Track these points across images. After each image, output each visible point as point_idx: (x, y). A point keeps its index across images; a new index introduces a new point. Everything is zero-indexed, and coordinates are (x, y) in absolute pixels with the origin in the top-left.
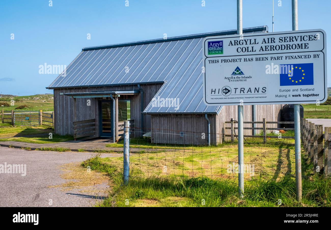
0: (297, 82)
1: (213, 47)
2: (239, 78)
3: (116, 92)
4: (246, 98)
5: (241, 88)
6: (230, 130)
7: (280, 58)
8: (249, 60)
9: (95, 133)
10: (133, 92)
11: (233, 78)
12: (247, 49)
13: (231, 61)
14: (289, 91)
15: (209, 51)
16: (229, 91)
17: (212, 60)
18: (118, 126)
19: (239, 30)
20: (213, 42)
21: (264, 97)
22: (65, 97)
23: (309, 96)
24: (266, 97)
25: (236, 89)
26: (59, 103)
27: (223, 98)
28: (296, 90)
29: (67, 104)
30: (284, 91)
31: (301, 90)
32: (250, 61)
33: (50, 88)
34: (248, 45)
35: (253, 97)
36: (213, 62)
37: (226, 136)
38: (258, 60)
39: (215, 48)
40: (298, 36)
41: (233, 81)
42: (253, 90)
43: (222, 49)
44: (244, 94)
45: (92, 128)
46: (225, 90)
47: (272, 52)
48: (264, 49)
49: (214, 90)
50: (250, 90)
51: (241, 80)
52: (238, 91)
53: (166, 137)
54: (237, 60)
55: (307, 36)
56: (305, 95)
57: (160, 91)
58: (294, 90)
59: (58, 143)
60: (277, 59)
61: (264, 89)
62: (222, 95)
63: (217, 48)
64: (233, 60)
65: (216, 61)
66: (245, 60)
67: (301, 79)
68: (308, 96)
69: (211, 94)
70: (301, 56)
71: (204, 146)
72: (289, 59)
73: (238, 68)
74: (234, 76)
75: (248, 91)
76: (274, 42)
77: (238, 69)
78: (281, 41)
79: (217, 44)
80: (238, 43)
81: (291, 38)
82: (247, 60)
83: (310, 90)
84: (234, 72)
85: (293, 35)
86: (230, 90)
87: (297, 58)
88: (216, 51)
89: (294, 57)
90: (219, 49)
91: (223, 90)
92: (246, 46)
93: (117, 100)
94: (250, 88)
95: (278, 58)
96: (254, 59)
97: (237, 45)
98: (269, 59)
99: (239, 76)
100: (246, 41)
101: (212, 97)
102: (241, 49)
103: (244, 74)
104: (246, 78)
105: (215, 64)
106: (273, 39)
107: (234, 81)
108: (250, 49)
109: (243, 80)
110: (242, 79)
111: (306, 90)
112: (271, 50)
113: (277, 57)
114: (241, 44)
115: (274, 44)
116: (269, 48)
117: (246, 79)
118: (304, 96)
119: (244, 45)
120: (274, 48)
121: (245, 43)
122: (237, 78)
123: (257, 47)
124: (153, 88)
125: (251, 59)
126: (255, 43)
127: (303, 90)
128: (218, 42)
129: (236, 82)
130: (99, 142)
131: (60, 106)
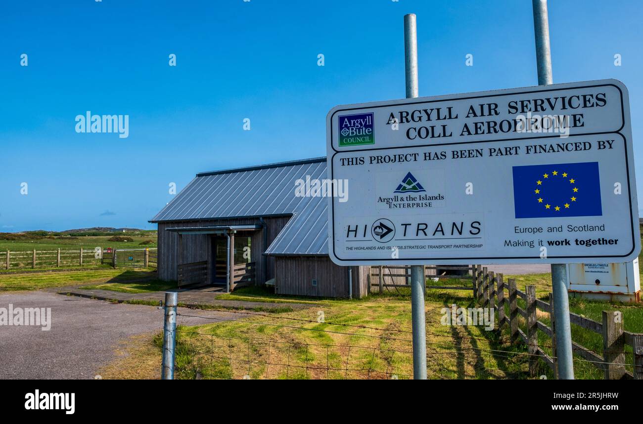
0: (557, 208)
1: (350, 128)
2: (414, 199)
3: (231, 227)
4: (431, 247)
5: (419, 224)
6: (378, 277)
7: (513, 151)
8: (437, 157)
9: (206, 279)
10: (254, 227)
11: (399, 199)
12: (430, 132)
13: (392, 160)
14: (539, 230)
15: (342, 138)
16: (390, 230)
17: (348, 159)
18: (233, 271)
19: (411, 88)
20: (350, 118)
21: (475, 246)
22: (172, 233)
23: (591, 243)
24: (480, 246)
25: (406, 225)
26: (164, 240)
27: (375, 248)
28: (558, 230)
29: (173, 242)
30: (525, 230)
31: (571, 229)
32: (438, 159)
33: (153, 222)
34: (434, 122)
35: (448, 246)
36: (350, 163)
37: (373, 285)
38: (458, 156)
39: (356, 131)
40: (556, 99)
41: (398, 206)
42: (447, 228)
43: (372, 131)
44: (426, 237)
45: (203, 272)
46: (379, 227)
47: (494, 136)
48: (473, 130)
49: (353, 228)
50: (439, 229)
51: (418, 205)
52: (412, 230)
53: (294, 287)
54: (408, 156)
55: (578, 97)
56: (582, 243)
57: (287, 225)
58: (551, 230)
59: (157, 292)
60: (504, 153)
61: (475, 225)
62: (372, 240)
63: (359, 129)
64: (397, 157)
65: (358, 161)
66: (427, 157)
67: (570, 202)
68: (588, 243)
69: (348, 237)
70: (565, 145)
71: (344, 299)
72: (536, 152)
73: (409, 175)
74: (400, 195)
75: (436, 231)
76: (496, 113)
77: (409, 178)
78: (513, 111)
79: (360, 121)
80: (409, 117)
81: (539, 102)
82: (432, 157)
83: (593, 229)
84: (400, 186)
85: (543, 96)
86: (392, 227)
87: (556, 149)
88: (359, 136)
89: (548, 148)
90: (365, 133)
91: (376, 228)
92: (428, 125)
93: (233, 237)
94: (440, 224)
95: (508, 151)
96: (449, 155)
97: (408, 121)
98: (486, 153)
99: (413, 195)
100: (429, 112)
101: (350, 245)
102: (417, 130)
103: (425, 191)
104: (430, 198)
105: (354, 166)
106: (493, 107)
107: (402, 206)
108: (438, 130)
109: (424, 205)
110: (420, 202)
111: (584, 228)
112: (489, 132)
113: (506, 148)
114: (416, 119)
115: (498, 119)
116: (485, 128)
117: (430, 201)
118: (579, 243)
119: (425, 123)
120: (497, 128)
121: (425, 117)
122: (408, 199)
123: (455, 127)
124: (280, 221)
125: (442, 155)
126: (450, 118)
127: (576, 229)
128: (363, 117)
129: (406, 210)
130: (209, 291)
131: (164, 243)
